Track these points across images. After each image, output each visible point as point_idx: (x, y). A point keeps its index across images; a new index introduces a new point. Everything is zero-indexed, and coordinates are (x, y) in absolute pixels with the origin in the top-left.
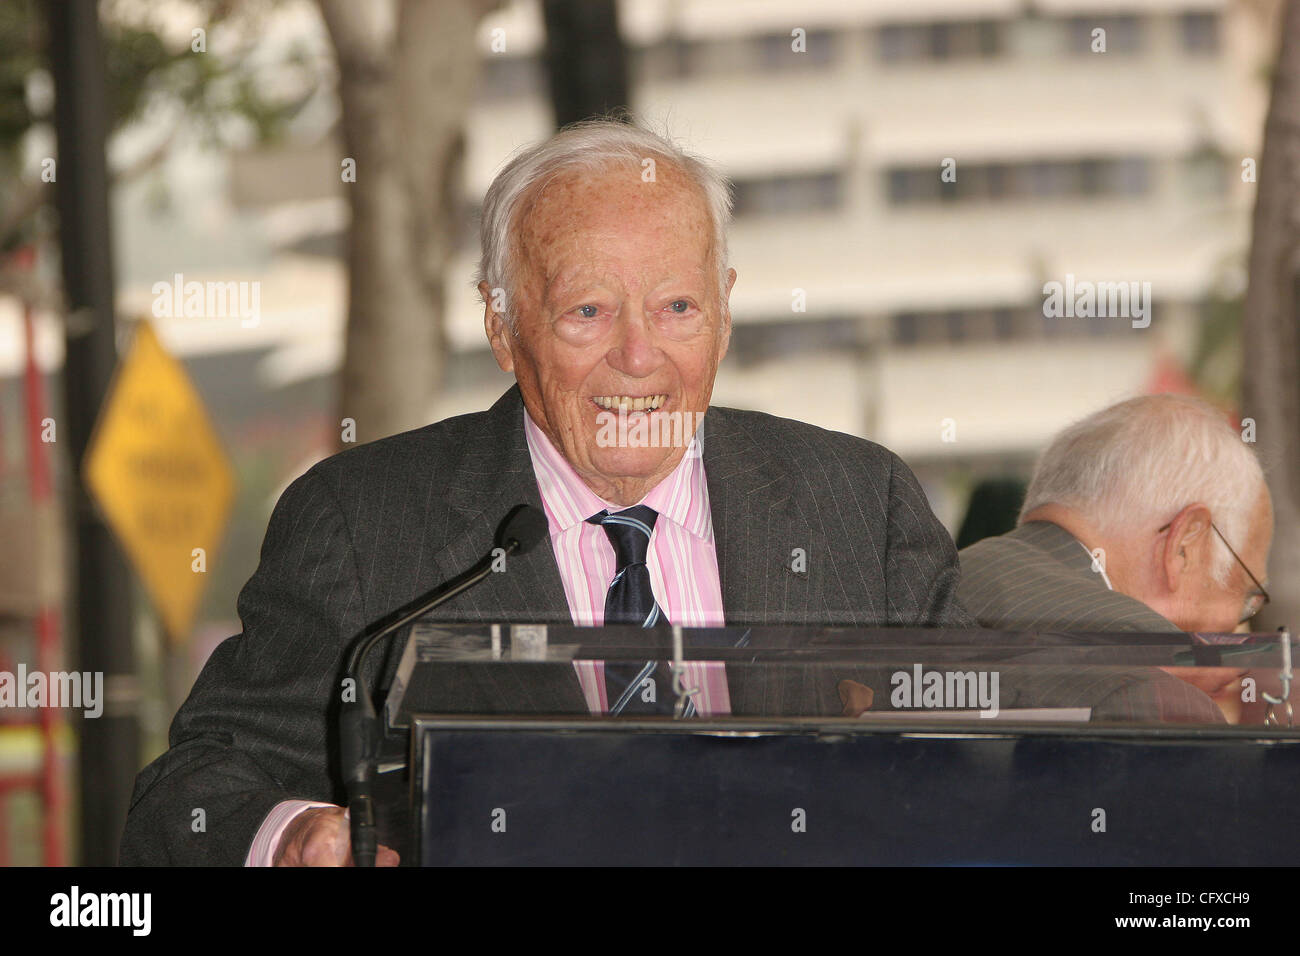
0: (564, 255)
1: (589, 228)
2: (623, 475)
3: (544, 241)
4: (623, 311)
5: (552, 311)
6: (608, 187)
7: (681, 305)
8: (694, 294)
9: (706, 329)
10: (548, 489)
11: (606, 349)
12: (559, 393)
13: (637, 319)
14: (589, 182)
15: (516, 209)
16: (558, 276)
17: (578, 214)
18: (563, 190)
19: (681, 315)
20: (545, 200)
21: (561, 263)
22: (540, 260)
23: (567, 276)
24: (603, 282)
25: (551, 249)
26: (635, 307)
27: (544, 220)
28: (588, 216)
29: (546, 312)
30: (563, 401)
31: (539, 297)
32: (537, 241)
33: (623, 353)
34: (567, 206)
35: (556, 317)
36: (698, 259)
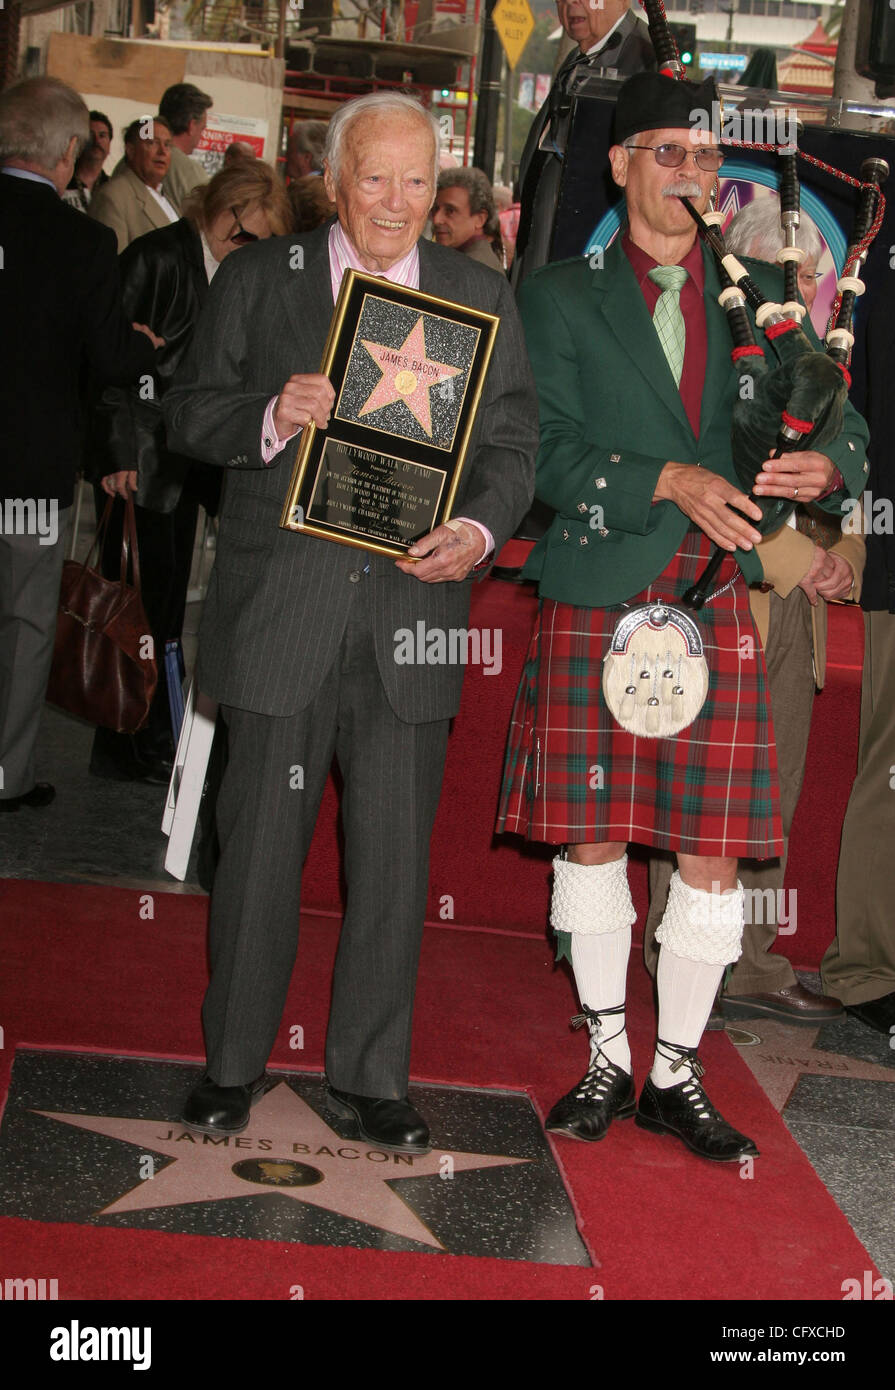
0: (368, 151)
1: (380, 139)
2: (382, 257)
3: (358, 143)
4: (391, 180)
5: (358, 176)
7: (418, 182)
8: (425, 178)
9: (428, 194)
11: (381, 197)
12: (357, 214)
13: (397, 185)
15: (346, 126)
16: (363, 160)
18: (369, 120)
20: (360, 124)
21: (365, 155)
22: (354, 152)
23: (367, 162)
24: (383, 166)
25: (362, 147)
26: (397, 179)
28: (380, 134)
29: (355, 177)
30: (358, 218)
31: (352, 169)
32: (355, 143)
34: (371, 128)
35: (360, 179)
36: (428, 161)
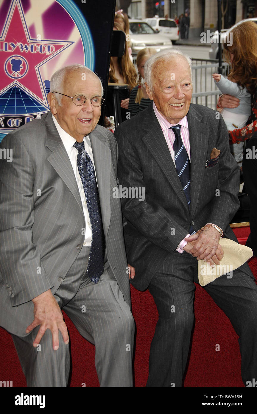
0: (164, 77)
1: (169, 70)
3: (159, 74)
4: (176, 86)
5: (162, 88)
6: (171, 62)
10: (160, 123)
11: (173, 94)
12: (164, 104)
13: (179, 88)
14: (167, 61)
16: (163, 81)
17: (166, 68)
18: (162, 63)
19: (187, 86)
20: (159, 65)
22: (158, 78)
23: (165, 81)
24: (172, 81)
25: (161, 76)
26: (179, 85)
27: (159, 69)
28: (168, 68)
29: (160, 88)
30: (165, 105)
31: (158, 85)
32: (158, 74)
33: (177, 95)
34: (163, 66)
35: (163, 89)
